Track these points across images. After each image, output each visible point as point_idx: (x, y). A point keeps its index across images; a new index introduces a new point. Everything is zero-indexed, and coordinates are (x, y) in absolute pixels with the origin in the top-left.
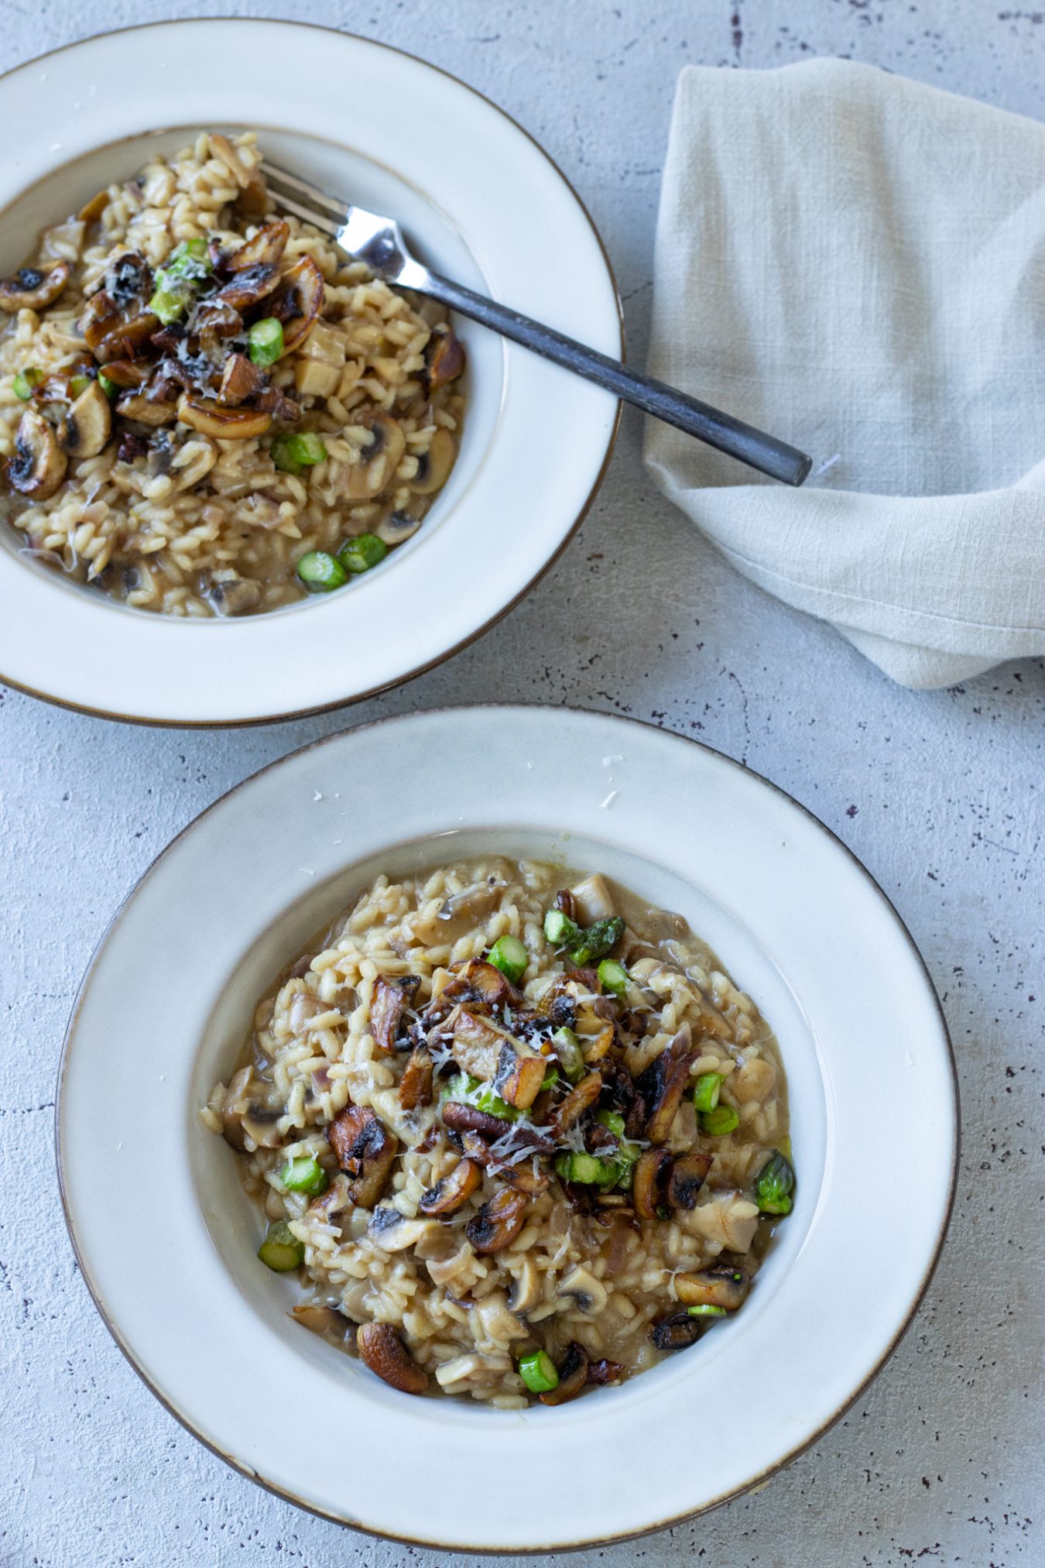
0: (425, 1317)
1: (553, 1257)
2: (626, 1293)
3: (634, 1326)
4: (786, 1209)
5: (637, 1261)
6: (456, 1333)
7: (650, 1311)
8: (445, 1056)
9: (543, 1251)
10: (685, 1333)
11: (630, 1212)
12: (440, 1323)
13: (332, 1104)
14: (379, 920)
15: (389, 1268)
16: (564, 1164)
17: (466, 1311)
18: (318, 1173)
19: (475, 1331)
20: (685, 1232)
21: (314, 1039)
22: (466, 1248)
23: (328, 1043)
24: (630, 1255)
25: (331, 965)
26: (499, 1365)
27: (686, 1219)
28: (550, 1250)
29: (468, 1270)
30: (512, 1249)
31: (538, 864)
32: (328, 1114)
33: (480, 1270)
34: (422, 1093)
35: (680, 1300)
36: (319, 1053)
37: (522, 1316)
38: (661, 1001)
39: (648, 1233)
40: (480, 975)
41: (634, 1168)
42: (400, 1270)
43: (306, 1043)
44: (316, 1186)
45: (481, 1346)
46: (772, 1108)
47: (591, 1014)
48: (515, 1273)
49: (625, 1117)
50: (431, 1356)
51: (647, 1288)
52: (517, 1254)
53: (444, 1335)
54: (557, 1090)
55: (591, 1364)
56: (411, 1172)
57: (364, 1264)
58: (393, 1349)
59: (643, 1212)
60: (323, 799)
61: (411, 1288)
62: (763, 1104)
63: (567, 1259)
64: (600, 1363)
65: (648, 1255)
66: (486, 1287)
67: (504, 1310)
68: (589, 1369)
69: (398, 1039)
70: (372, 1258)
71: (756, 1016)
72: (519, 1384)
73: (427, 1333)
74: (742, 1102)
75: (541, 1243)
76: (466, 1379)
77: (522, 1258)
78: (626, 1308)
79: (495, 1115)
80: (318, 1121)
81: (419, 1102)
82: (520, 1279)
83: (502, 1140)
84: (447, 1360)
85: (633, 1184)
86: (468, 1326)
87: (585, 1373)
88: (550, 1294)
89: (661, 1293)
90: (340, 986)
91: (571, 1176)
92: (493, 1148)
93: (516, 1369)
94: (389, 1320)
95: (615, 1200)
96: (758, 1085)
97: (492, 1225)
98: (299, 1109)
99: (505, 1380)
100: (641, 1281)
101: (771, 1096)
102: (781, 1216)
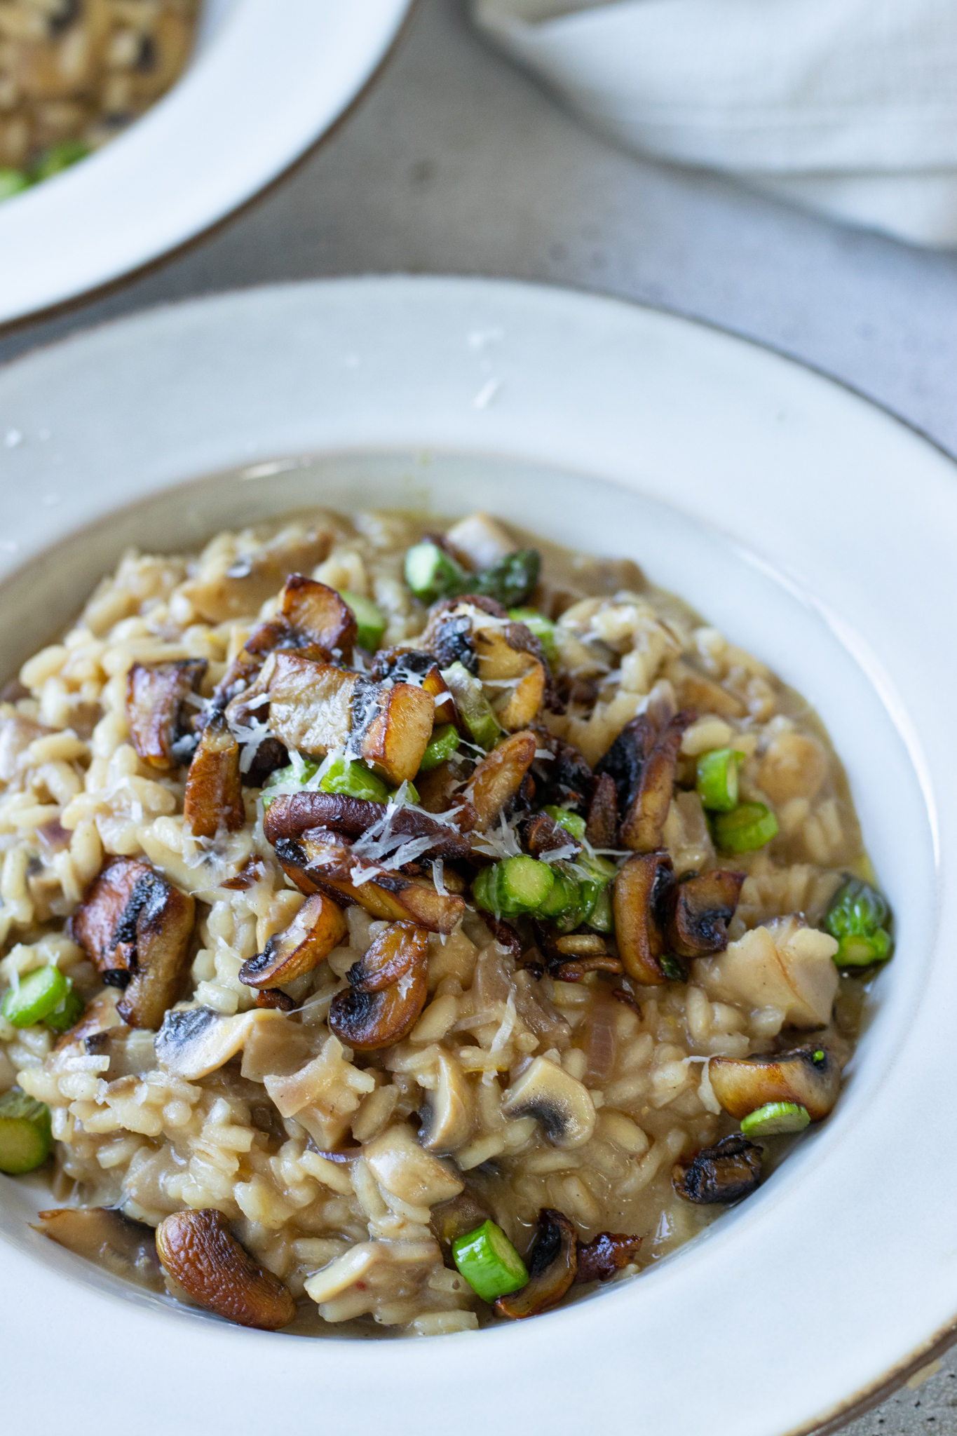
0: (273, 1187)
1: (489, 1047)
2: (627, 1112)
3: (648, 1169)
4: (882, 948)
5: (637, 1054)
6: (333, 1213)
7: (674, 1143)
8: (257, 733)
9: (468, 1039)
10: (741, 1169)
11: (613, 965)
12: (302, 1196)
13: (76, 872)
14: (133, 609)
15: (200, 1111)
16: (488, 881)
17: (345, 1169)
18: (61, 984)
19: (367, 1200)
20: (713, 998)
21: (36, 781)
22: (332, 1049)
23: (58, 780)
24: (624, 1046)
25: (56, 672)
26: (416, 1252)
27: (713, 973)
28: (482, 1036)
29: (340, 1083)
30: (414, 1038)
31: (385, 513)
32: (71, 890)
33: (363, 1081)
34: (225, 802)
35: (724, 1110)
36: (46, 797)
37: (447, 1156)
38: (615, 652)
39: (651, 1007)
40: (305, 606)
41: (611, 890)
42: (220, 1109)
43: (23, 789)
44: (61, 1007)
45: (380, 1225)
46: (829, 810)
47: (501, 648)
48: (425, 1080)
49: (583, 812)
50: (294, 1262)
51: (663, 1096)
52: (422, 1046)
53: (311, 1221)
54: (460, 758)
55: (580, 1246)
56: (221, 942)
57: (155, 1108)
58: (223, 1250)
59: (637, 968)
60: (23, 443)
61: (243, 1139)
62: (814, 805)
63: (515, 1051)
64: (597, 1241)
65: (656, 1042)
66: (376, 1114)
67: (413, 1147)
68: (578, 1254)
69: (177, 740)
70: (169, 1097)
71: (777, 686)
72: (456, 1286)
73: (280, 1215)
74: (778, 801)
75: (463, 1026)
76: (360, 1285)
77: (435, 1050)
78: (630, 1137)
79: (356, 794)
80: (56, 908)
81: (221, 821)
82: (435, 1091)
83: (372, 831)
84: (322, 1264)
85: (612, 919)
86: (354, 1194)
87: (573, 1259)
88: (492, 1112)
89: (689, 1107)
90: (74, 700)
91: (503, 900)
92: (358, 846)
93: (449, 1262)
94: (210, 1204)
95: (586, 943)
96: (800, 774)
97: (373, 994)
98: (20, 889)
99: (431, 1283)
100: (651, 1087)
101: (823, 795)
102: (878, 964)
